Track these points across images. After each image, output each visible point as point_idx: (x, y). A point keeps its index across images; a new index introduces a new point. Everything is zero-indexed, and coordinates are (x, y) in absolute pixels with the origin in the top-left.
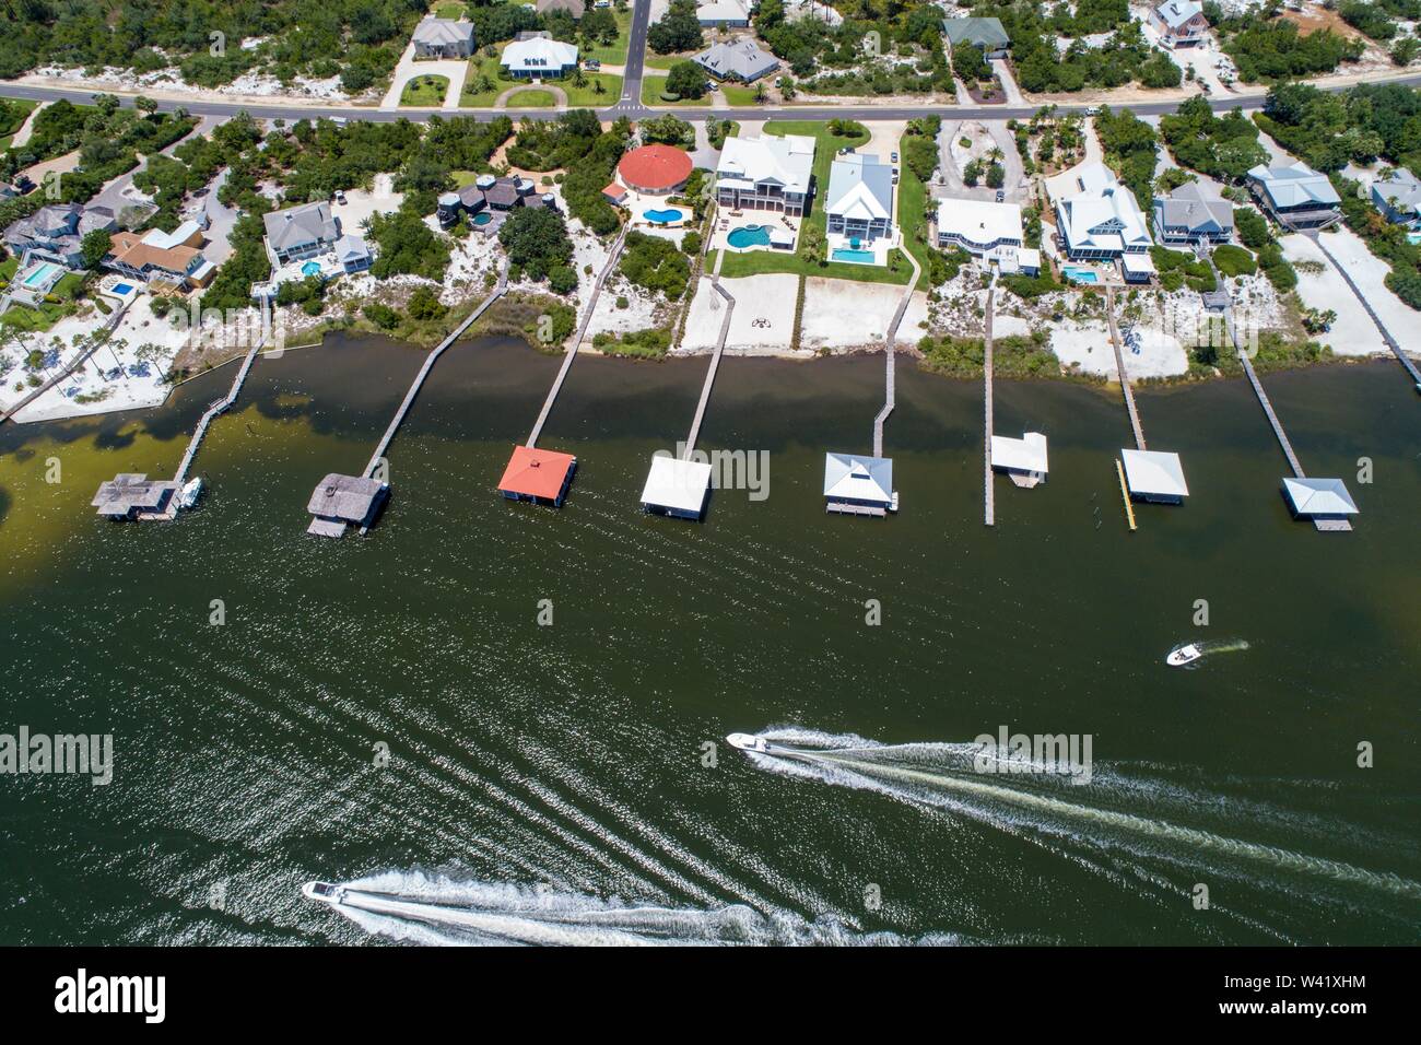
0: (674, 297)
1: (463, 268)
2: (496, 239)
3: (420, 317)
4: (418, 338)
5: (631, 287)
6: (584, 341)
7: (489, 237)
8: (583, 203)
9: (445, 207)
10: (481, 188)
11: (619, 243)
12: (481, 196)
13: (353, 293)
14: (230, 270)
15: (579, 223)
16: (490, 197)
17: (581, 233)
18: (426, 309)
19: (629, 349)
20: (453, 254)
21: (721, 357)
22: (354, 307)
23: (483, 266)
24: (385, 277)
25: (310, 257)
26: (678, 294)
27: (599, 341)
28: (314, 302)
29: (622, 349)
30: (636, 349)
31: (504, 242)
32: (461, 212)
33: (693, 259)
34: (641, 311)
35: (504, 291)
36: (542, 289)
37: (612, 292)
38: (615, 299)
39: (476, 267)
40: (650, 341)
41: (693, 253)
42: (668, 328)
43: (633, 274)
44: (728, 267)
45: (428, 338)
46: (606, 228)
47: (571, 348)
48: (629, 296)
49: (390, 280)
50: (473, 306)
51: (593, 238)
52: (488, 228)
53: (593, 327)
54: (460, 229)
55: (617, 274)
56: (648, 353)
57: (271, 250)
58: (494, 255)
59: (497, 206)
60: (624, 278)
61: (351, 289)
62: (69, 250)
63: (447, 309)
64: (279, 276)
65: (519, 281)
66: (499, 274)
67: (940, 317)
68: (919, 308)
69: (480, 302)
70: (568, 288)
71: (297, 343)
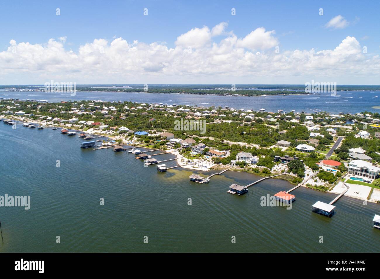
1: (277, 168)
2: (286, 165)
3: (264, 173)
4: (262, 175)
5: (319, 179)
6: (304, 184)
7: (285, 165)
8: (310, 164)
9: (276, 158)
10: (286, 157)
11: (318, 172)
12: (285, 158)
13: (251, 167)
14: (228, 157)
15: (308, 167)
16: (287, 159)
17: (308, 169)
18: (265, 172)
19: (316, 188)
20: (275, 165)
21: (343, 195)
22: (250, 169)
23: (282, 169)
24: (259, 166)
25: (244, 160)
26: (332, 183)
27: (308, 185)
28: (242, 166)
29: (314, 188)
30: (318, 188)
31: (288, 166)
32: (280, 159)
33: (338, 178)
34: (321, 183)
35: (285, 174)
36: (295, 176)
37: (313, 179)
38: (314, 180)
39: (280, 169)
40: (323, 188)
41: (339, 177)
42: (328, 188)
43: (320, 177)
44: (349, 182)
45: (265, 176)
46: (315, 168)
47: (299, 185)
48: (318, 181)
49: (260, 166)
50: (277, 174)
51: (311, 170)
52: (285, 164)
53: (307, 183)
54: (278, 162)
55: (316, 176)
56: (321, 190)
57: (237, 157)
58: (285, 168)
59: (288, 161)
60: (317, 177)
61: (251, 166)
62: (202, 150)
63: (271, 173)
64: (237, 160)
65: (290, 173)
66: (285, 171)
69: (279, 174)
70: (302, 176)
71: (236, 170)
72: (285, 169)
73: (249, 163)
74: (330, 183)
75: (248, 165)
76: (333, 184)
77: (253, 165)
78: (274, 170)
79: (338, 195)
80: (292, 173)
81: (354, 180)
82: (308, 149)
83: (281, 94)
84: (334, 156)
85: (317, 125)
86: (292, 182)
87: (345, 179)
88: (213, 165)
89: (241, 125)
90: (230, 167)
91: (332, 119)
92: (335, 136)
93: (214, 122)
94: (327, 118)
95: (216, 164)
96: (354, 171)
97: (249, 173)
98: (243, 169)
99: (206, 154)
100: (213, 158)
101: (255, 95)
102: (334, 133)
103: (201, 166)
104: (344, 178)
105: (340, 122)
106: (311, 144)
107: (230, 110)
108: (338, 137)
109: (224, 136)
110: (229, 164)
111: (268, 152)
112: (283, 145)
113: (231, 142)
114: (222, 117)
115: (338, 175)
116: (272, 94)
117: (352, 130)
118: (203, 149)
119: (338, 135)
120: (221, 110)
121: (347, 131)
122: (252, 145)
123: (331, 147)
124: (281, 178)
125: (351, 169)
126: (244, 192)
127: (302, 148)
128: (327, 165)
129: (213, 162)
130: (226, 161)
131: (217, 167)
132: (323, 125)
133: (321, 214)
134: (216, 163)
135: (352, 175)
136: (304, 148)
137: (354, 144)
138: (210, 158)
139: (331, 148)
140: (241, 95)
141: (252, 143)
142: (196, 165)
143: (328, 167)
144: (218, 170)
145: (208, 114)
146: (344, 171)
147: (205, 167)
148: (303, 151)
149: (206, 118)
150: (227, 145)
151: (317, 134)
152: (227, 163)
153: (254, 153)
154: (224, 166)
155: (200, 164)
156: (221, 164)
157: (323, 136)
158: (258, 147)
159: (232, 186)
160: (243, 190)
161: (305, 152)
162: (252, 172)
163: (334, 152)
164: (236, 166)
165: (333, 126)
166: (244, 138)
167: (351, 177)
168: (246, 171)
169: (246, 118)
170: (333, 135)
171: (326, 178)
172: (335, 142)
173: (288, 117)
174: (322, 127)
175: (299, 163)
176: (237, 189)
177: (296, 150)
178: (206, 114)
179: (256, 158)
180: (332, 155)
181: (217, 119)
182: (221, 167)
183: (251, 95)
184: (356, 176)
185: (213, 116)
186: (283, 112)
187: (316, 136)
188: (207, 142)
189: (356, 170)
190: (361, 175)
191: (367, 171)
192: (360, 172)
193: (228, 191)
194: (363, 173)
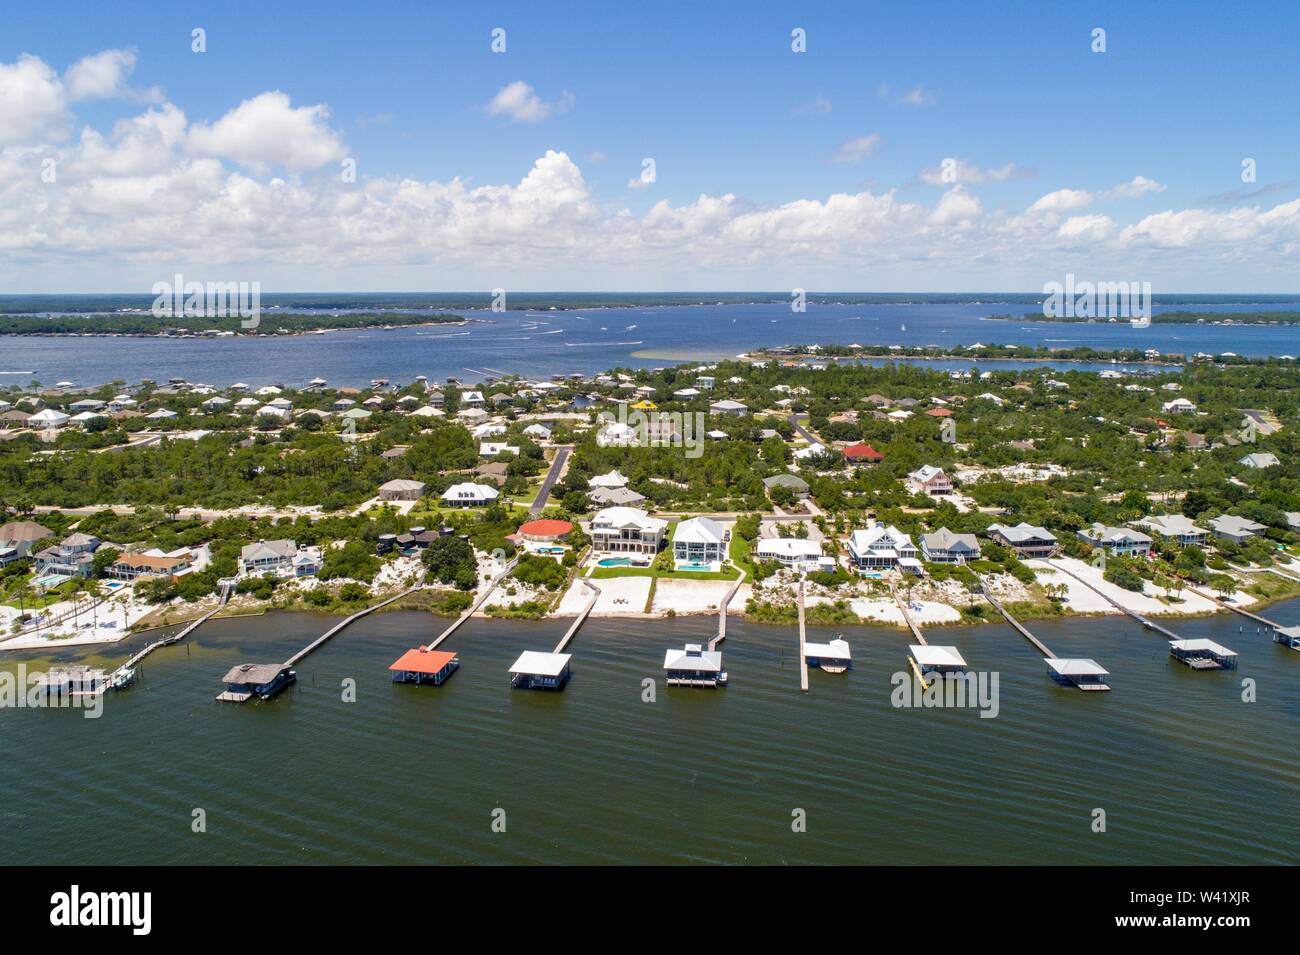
0: (553, 587)
1: (389, 576)
2: (419, 560)
3: (348, 599)
4: (343, 610)
5: (519, 584)
6: (477, 611)
7: (414, 559)
8: (488, 541)
9: (383, 541)
10: (413, 533)
11: (514, 562)
12: (412, 538)
13: (298, 588)
14: (206, 571)
15: (484, 553)
16: (419, 538)
17: (486, 558)
18: (352, 596)
19: (512, 613)
20: (383, 567)
21: (586, 618)
22: (296, 596)
23: (405, 575)
24: (326, 579)
25: (270, 568)
26: (556, 587)
27: (489, 609)
28: (265, 590)
29: (507, 613)
30: (519, 613)
31: (424, 560)
32: (395, 545)
33: (570, 569)
34: (525, 595)
35: (418, 588)
36: (450, 588)
37: (504, 588)
38: (505, 590)
39: (399, 576)
40: (531, 607)
41: (570, 566)
42: (547, 604)
43: (522, 577)
44: (597, 574)
45: (351, 610)
46: (504, 553)
47: (465, 614)
48: (517, 588)
49: (330, 581)
50: (391, 595)
51: (494, 560)
52: (413, 555)
53: (486, 603)
54: (391, 554)
55: (509, 577)
56: (529, 615)
57: (241, 563)
58: (415, 569)
59: (423, 544)
60: (515, 579)
61: (298, 585)
62: (83, 560)
63: (371, 597)
64: (243, 575)
65: (432, 583)
66: (416, 580)
67: (763, 597)
68: (746, 593)
69: (398, 594)
70: (470, 584)
71: (244, 613)
72: (415, 573)
73: (291, 577)
74: (550, 590)
75: (288, 585)
76: (558, 591)
77: (304, 579)
78: (382, 585)
79: (574, 619)
80: (440, 582)
81: (610, 567)
82: (478, 497)
83: (376, 324)
84: (553, 505)
85: (498, 419)
86: (443, 609)
87: (588, 568)
88: (140, 611)
89: (244, 443)
90: (215, 607)
91: (535, 395)
92: (548, 445)
93: (128, 442)
94: (522, 393)
95: (157, 606)
96: (606, 540)
97: (291, 612)
98: (268, 602)
99: (105, 575)
100: (143, 585)
101: (286, 331)
102: (545, 438)
103: (88, 625)
104: (585, 566)
105: (557, 404)
106: (485, 479)
107: (193, 391)
108: (556, 448)
109: (180, 493)
110: (213, 593)
111: (355, 527)
112: (400, 496)
113: (211, 511)
114: (162, 419)
115: (570, 561)
116: (344, 326)
117: (590, 423)
118: (90, 557)
119: (556, 443)
120: (155, 392)
121: (579, 429)
122: (294, 511)
123: (542, 479)
124: (405, 604)
125: (599, 536)
126: (283, 684)
127: (460, 495)
128: (536, 537)
129: (143, 600)
130: (194, 588)
131: (163, 614)
132: (512, 417)
133: (537, 689)
134: (153, 601)
135: (604, 552)
136: (467, 495)
137: (598, 462)
138: (126, 586)
139: (542, 483)
140: (231, 333)
141: (295, 504)
142: (65, 629)
143: (539, 541)
144: (168, 627)
145: (95, 415)
146: (582, 546)
147: (106, 626)
148: (466, 503)
149: (90, 431)
150: (196, 522)
151: (501, 447)
152: (205, 594)
153: (304, 537)
154: (191, 605)
155: (82, 620)
156: (178, 600)
157: (516, 450)
158: (315, 513)
159: (233, 675)
160: (277, 680)
161: (470, 508)
162: (306, 606)
163: (551, 495)
164: (241, 598)
165: (540, 417)
166: (262, 489)
167: (600, 559)
168: (283, 605)
169: (259, 415)
170: (544, 444)
171: (540, 576)
172: (551, 463)
173: (405, 401)
174: (510, 422)
175: (456, 545)
176: (252, 679)
177: (445, 504)
178: (87, 415)
179: (313, 555)
180: (547, 505)
181: (142, 429)
182: (179, 613)
183: (269, 330)
184: (614, 554)
185: (120, 421)
186: (387, 384)
187: (497, 452)
188: (103, 526)
189: (611, 536)
190: (623, 550)
191: (636, 535)
192: (621, 542)
193: (220, 697)
194: (629, 542)
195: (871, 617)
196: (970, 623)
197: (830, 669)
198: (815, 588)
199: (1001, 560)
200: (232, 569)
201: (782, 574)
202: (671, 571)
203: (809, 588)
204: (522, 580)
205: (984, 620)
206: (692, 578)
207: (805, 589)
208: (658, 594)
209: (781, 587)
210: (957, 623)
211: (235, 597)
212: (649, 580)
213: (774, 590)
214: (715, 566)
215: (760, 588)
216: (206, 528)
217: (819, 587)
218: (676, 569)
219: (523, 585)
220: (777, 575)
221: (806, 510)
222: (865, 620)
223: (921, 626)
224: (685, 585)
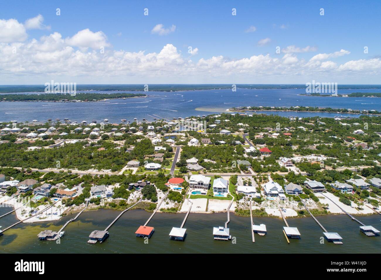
0: (179, 202)
1: (132, 197)
2: (141, 192)
3: (121, 205)
4: (120, 209)
6: (157, 210)
7: (139, 192)
9: (130, 185)
11: (167, 193)
12: (138, 184)
13: (107, 201)
14: (81, 196)
16: (140, 184)
17: (159, 191)
18: (123, 204)
19: (168, 211)
20: (131, 194)
21: (189, 213)
22: (107, 204)
23: (137, 197)
24: (115, 198)
25: (99, 194)
26: (180, 202)
27: (162, 210)
28: (98, 202)
29: (167, 211)
30: (170, 211)
33: (184, 196)
34: (172, 205)
35: (141, 201)
36: (150, 201)
37: (165, 202)
38: (166, 203)
39: (135, 197)
40: (173, 209)
41: (184, 194)
42: (178, 208)
43: (170, 198)
44: (192, 197)
45: (122, 209)
46: (165, 190)
47: (155, 211)
48: (169, 202)
49: (116, 199)
50: (134, 204)
51: (162, 192)
52: (139, 190)
53: (160, 208)
54: (133, 190)
55: (167, 198)
56: (173, 212)
57: (91, 193)
58: (140, 195)
59: (142, 186)
60: (168, 199)
61: (107, 200)
62: (47, 192)
63: (128, 204)
64: (92, 197)
65: (144, 200)
66: (140, 198)
67: (239, 206)
68: (235, 205)
69: (135, 203)
70: (155, 200)
71: (92, 210)
72: (140, 196)
73: (105, 197)
75: (104, 200)
76: (181, 203)
77: (108, 198)
78: (131, 200)
79: (186, 214)
80: (147, 199)
81: (195, 195)
82: (156, 167)
84: (177, 169)
85: (159, 136)
86: (148, 209)
87: (189, 195)
88: (65, 209)
89: (87, 145)
90: (84, 208)
91: (169, 126)
92: (174, 146)
93: (54, 144)
94: (165, 126)
95: (68, 207)
96: (194, 185)
97: (106, 209)
98: (99, 206)
99: (53, 196)
100: (64, 200)
101: (95, 100)
102: (173, 143)
103: (50, 214)
104: (188, 194)
106: (157, 160)
107: (72, 124)
108: (176, 147)
109: (71, 164)
110: (84, 203)
111: (122, 179)
112: (133, 166)
113: (80, 171)
114: (64, 136)
116: (112, 98)
117: (185, 137)
118: (49, 191)
119: (176, 145)
120: (60, 125)
121: (182, 139)
122: (104, 171)
123: (173, 159)
124: (137, 207)
125: (191, 184)
126: (106, 236)
127: (150, 167)
129: (64, 205)
130: (79, 201)
131: (70, 210)
132: (163, 135)
133: (177, 240)
134: (67, 206)
135: (193, 189)
136: (152, 167)
137: (189, 154)
138: (59, 200)
139: (173, 160)
140: (80, 101)
141: (103, 169)
142: (44, 215)
143: (174, 185)
145: (45, 134)
146: (187, 187)
147: (55, 214)
148: (152, 169)
149: (44, 139)
150: (77, 175)
152: (81, 203)
153: (108, 183)
154: (78, 207)
155: (49, 211)
156: (74, 205)
157: (165, 149)
158: (108, 172)
159: (92, 234)
160: (104, 236)
162: (110, 207)
163: (176, 165)
164: (91, 204)
165: (171, 134)
166: (94, 163)
167: (192, 191)
168: (103, 207)
169: (91, 134)
170: (173, 145)
171: (175, 198)
172: (175, 153)
173: (132, 129)
176: (97, 236)
177: (146, 169)
178: (42, 134)
179: (110, 189)
180: (175, 169)
181: (58, 139)
182: (74, 210)
183: (91, 100)
184: (196, 190)
185: (52, 136)
187: (160, 149)
188: (51, 177)
190: (198, 188)
191: (202, 184)
192: (198, 186)
193: (88, 242)
194: (200, 186)
195: (271, 214)
196: (300, 217)
197: (260, 234)
198: (255, 203)
199: (309, 194)
200: (88, 195)
201: (245, 198)
202: (213, 197)
203: (253, 203)
204: (170, 199)
205: (305, 216)
206: (219, 199)
207: (252, 203)
208: (209, 204)
209: (245, 203)
210: (296, 217)
211: (90, 204)
212: (206, 199)
213: (243, 204)
214: (225, 195)
215: (239, 203)
216: (79, 178)
217: (256, 203)
218: (214, 196)
219: (171, 201)
220: (243, 199)
221: (250, 173)
222: (269, 215)
223: (286, 217)
224: (217, 201)
